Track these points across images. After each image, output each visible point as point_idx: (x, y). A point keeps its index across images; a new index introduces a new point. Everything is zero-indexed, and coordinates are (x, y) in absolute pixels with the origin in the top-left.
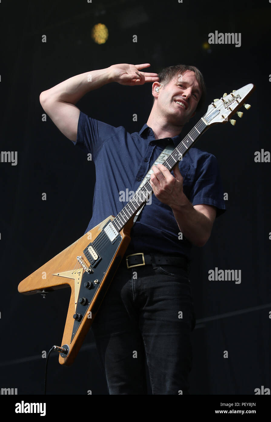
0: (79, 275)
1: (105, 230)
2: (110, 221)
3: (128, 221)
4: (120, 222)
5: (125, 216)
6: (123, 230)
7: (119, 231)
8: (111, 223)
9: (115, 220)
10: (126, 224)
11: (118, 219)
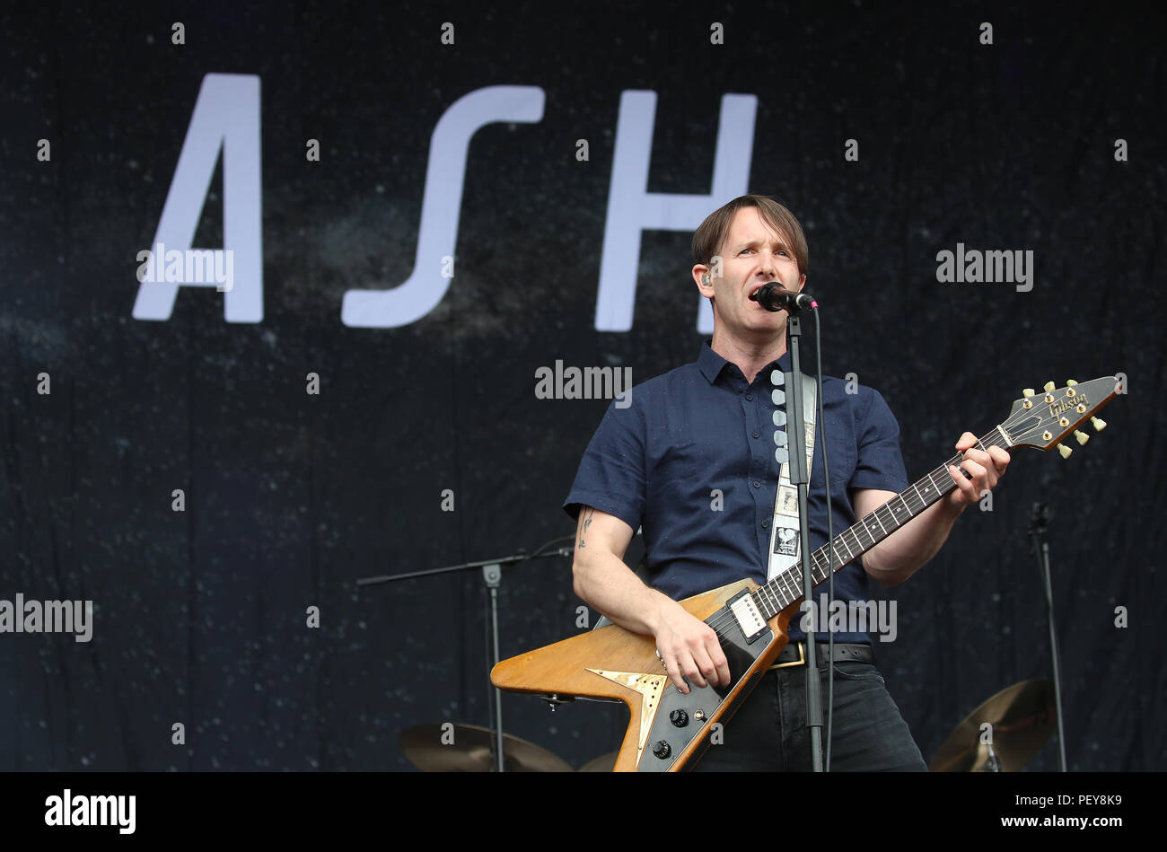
0: (655, 688)
1: (733, 606)
2: (747, 591)
3: (793, 603)
4: (774, 601)
5: (787, 591)
6: (776, 619)
7: (768, 620)
8: (748, 596)
9: (761, 591)
10: (786, 608)
11: (769, 592)
